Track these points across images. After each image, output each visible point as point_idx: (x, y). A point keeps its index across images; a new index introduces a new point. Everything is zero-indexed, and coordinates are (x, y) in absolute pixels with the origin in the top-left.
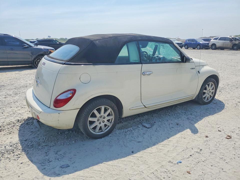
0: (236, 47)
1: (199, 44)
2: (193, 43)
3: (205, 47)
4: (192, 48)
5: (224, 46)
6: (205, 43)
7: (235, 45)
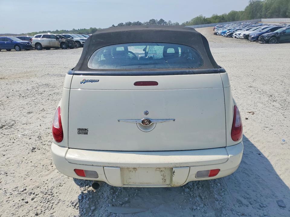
0: (65, 45)
1: (17, 44)
2: (7, 44)
3: (27, 47)
4: (6, 50)
5: (51, 45)
6: (25, 43)
7: (62, 43)
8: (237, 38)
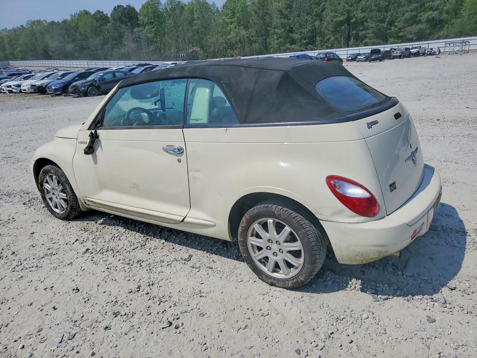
8: (15, 93)
